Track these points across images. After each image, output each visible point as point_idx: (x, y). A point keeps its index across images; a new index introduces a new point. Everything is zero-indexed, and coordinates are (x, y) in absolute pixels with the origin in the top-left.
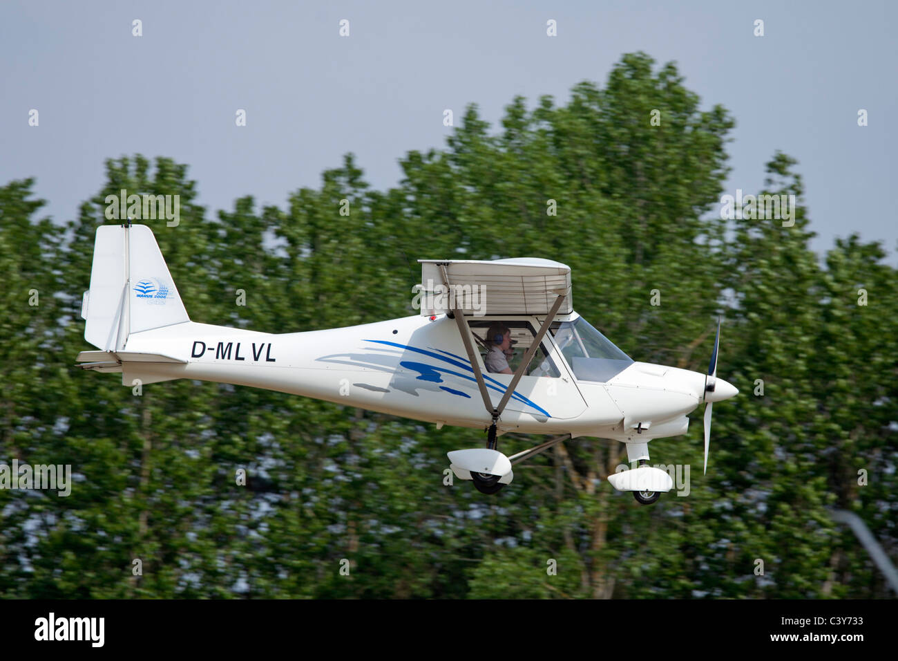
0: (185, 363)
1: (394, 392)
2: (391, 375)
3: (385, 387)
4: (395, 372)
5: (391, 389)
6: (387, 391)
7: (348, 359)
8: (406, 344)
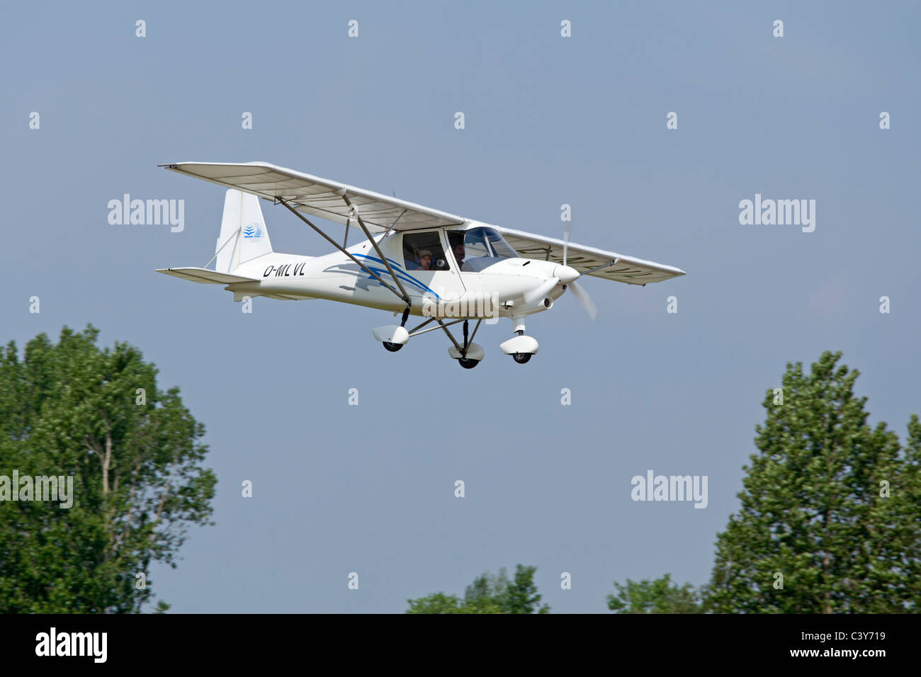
0: (259, 281)
1: (359, 289)
2: (356, 277)
3: (353, 286)
4: (358, 275)
5: (356, 288)
6: (354, 289)
7: (337, 269)
8: (366, 254)
